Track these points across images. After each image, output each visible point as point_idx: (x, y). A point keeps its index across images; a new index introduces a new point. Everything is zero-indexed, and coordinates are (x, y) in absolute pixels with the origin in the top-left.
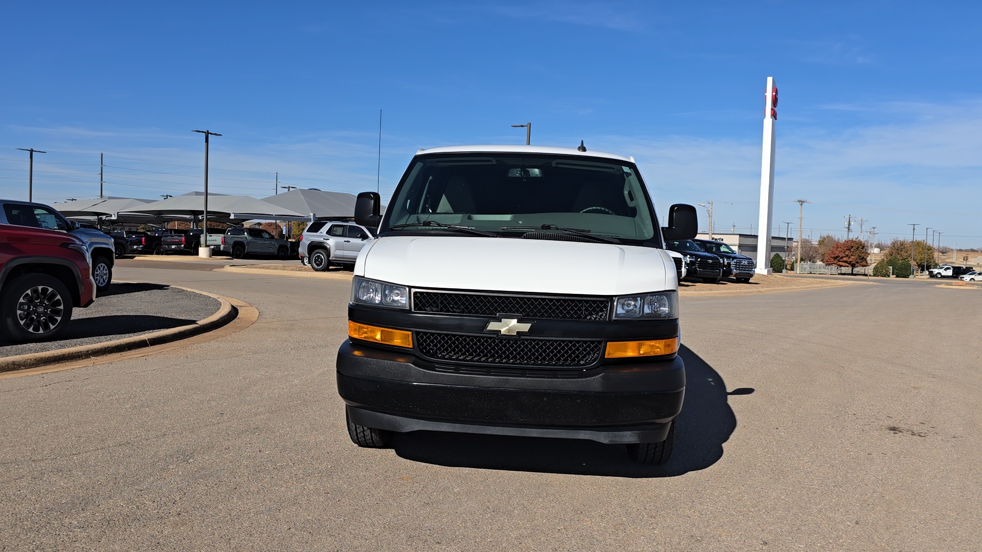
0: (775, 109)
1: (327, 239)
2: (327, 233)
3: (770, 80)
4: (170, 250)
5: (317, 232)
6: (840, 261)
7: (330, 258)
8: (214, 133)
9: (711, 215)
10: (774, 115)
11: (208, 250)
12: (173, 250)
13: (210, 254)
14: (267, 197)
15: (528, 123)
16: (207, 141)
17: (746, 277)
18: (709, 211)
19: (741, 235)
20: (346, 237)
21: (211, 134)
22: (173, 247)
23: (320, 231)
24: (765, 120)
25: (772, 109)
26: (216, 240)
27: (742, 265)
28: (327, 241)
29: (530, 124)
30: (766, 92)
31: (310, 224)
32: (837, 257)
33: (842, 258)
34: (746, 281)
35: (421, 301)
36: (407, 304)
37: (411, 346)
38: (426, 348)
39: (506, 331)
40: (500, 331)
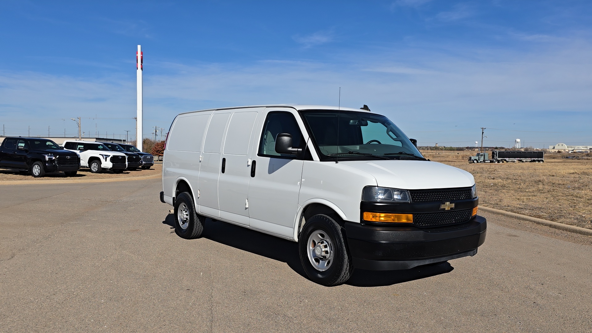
3: (139, 47)
6: (160, 153)
9: (79, 125)
10: (142, 69)
17: (148, 166)
18: (78, 123)
19: (97, 139)
24: (138, 70)
25: (141, 65)
27: (147, 159)
30: (137, 54)
32: (158, 151)
33: (161, 151)
34: (148, 168)
35: (413, 197)
36: (408, 199)
37: (412, 222)
38: (417, 222)
39: (447, 208)
40: (445, 209)
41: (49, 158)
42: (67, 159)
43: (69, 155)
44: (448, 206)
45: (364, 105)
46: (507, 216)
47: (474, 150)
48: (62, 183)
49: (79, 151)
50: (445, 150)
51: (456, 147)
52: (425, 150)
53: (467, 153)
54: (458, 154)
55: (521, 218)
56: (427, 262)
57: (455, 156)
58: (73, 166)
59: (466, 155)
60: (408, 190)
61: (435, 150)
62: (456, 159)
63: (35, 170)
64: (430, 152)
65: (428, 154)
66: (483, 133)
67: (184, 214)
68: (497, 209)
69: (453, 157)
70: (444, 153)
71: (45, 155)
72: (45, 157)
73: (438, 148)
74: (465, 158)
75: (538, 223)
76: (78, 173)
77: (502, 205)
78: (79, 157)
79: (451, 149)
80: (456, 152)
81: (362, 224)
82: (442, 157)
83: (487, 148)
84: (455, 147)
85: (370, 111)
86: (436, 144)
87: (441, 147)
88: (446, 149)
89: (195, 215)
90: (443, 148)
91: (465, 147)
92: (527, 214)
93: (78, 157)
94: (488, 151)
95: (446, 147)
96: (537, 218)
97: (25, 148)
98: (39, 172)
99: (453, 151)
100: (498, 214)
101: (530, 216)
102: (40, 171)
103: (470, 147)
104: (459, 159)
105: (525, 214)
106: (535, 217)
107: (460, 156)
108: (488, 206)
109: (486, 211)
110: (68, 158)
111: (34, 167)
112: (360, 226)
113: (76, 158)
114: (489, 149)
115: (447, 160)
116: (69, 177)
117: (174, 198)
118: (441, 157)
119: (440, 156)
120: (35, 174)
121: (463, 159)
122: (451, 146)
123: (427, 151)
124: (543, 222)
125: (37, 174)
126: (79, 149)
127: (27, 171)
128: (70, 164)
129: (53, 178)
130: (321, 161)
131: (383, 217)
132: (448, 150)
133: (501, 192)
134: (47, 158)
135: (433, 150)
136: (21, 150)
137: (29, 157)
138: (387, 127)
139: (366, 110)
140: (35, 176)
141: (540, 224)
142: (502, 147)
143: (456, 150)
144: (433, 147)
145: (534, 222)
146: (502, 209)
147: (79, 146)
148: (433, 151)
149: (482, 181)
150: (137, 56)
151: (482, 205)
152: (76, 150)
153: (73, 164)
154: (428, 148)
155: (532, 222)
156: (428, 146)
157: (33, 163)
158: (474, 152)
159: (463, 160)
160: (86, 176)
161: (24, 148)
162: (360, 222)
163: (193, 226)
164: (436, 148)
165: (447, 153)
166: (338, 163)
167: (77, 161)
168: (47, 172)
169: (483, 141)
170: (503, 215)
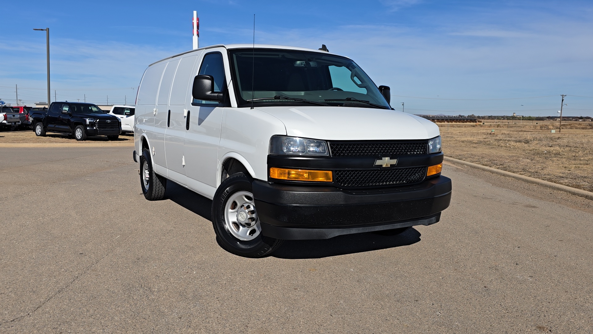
0: (198, 30)
3: (195, 13)
10: (198, 35)
15: (47, 28)
24: (193, 37)
25: (197, 31)
29: (49, 29)
30: (193, 20)
35: (335, 150)
36: (326, 152)
37: (331, 181)
38: (340, 181)
39: (385, 165)
40: (382, 165)
41: (89, 122)
42: (107, 123)
43: (109, 119)
44: (386, 162)
45: (323, 45)
46: (542, 185)
47: (556, 120)
48: (101, 146)
49: (126, 116)
50: (522, 120)
51: (536, 117)
52: (500, 120)
53: (548, 123)
54: (537, 123)
55: (556, 188)
56: (354, 231)
57: (533, 126)
58: (113, 130)
59: (546, 125)
60: (327, 141)
61: (512, 120)
62: (534, 129)
63: (78, 133)
64: (506, 122)
65: (503, 123)
66: (563, 100)
67: (146, 173)
68: (533, 177)
69: (531, 127)
70: (521, 123)
71: (86, 119)
72: (85, 121)
73: (516, 117)
74: (544, 128)
75: (574, 194)
76: (120, 137)
77: (542, 174)
78: (120, 121)
79: (530, 119)
80: (535, 122)
81: (270, 183)
82: (519, 126)
83: (571, 118)
84: (534, 117)
85: (328, 51)
86: (514, 113)
87: (518, 117)
88: (524, 118)
89: (154, 175)
90: (521, 118)
91: (546, 116)
92: (564, 183)
93: (118, 121)
94: (571, 120)
95: (525, 116)
96: (575, 188)
97: (69, 112)
98: (81, 136)
99: (532, 121)
100: (533, 182)
101: (568, 185)
102: (81, 134)
103: (551, 116)
104: (537, 129)
105: (563, 183)
106: (572, 187)
107: (538, 126)
108: (524, 174)
109: (520, 180)
110: (108, 121)
111: (77, 131)
112: (268, 186)
113: (117, 122)
114: (572, 119)
115: (523, 130)
116: (110, 140)
117: (140, 156)
118: (517, 126)
119: (515, 126)
120: (78, 138)
121: (541, 129)
122: (530, 116)
123: (502, 121)
124: (579, 193)
125: (79, 137)
126: (126, 114)
127: (70, 135)
128: (111, 128)
129: (93, 141)
130: (238, 107)
131: (294, 174)
132: (526, 120)
133: (551, 160)
134: (88, 121)
135: (510, 119)
136: (65, 114)
137: (72, 120)
138: (351, 71)
139: (323, 50)
140: (78, 140)
141: (576, 195)
142: (588, 117)
143: (536, 120)
144: (510, 117)
145: (570, 192)
146: (539, 178)
147: (126, 111)
148: (509, 121)
149: (535, 149)
150: (193, 22)
151: (518, 173)
152: (123, 115)
153: (114, 128)
154: (505, 117)
155: (566, 192)
156: (504, 116)
157: (76, 127)
158: (555, 121)
159: (541, 131)
160: (129, 140)
161: (67, 112)
162: (267, 181)
163: (153, 187)
164: (513, 118)
165: (525, 123)
166: (253, 108)
167: (118, 125)
168: (88, 136)
169: (562, 109)
170: (538, 183)
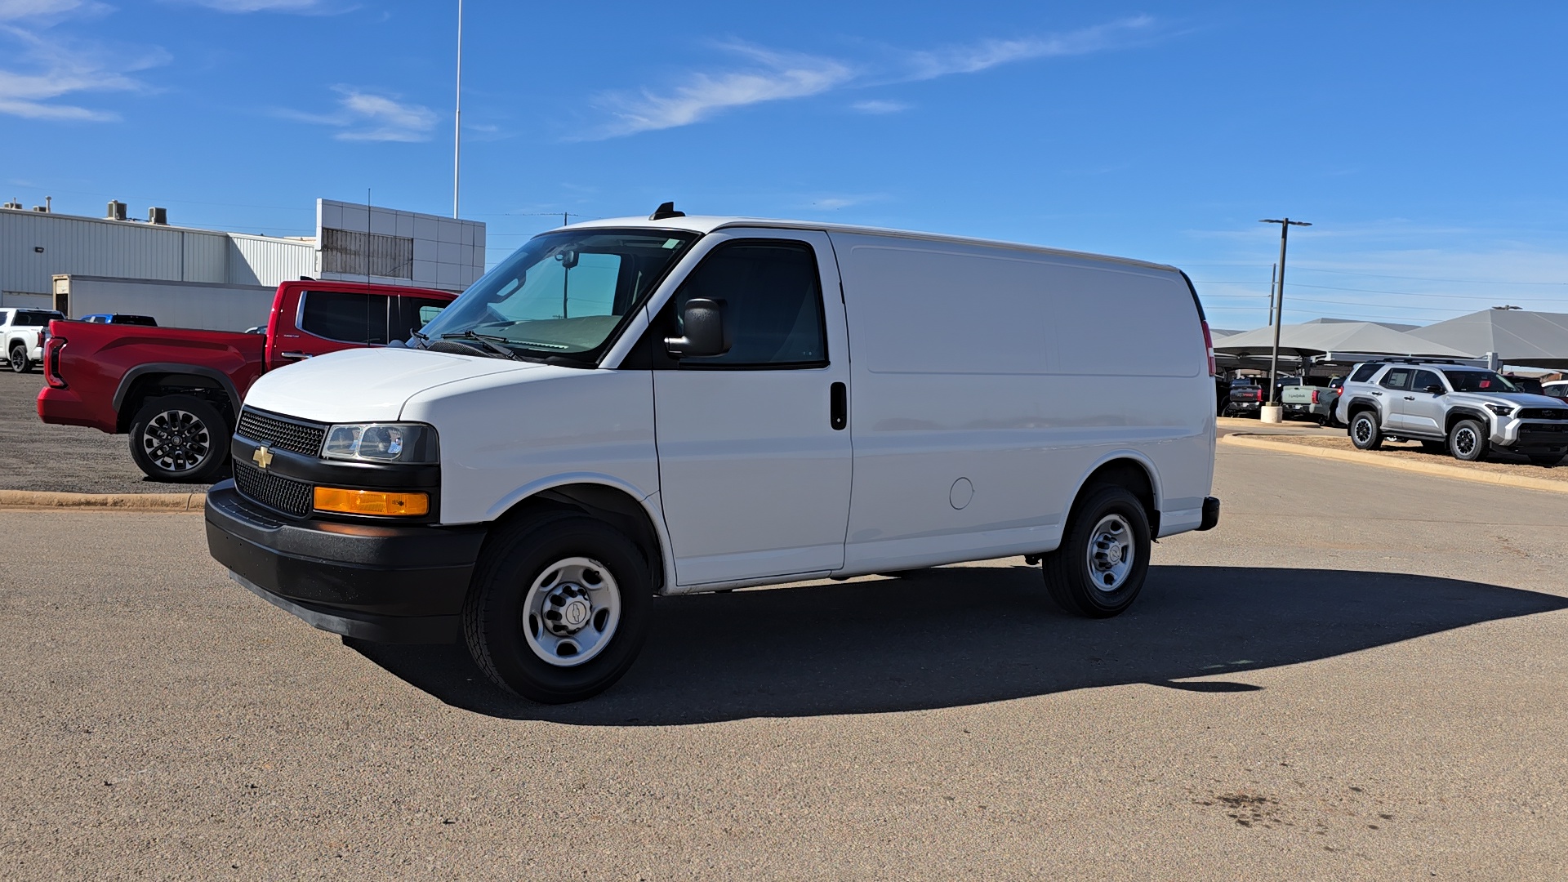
1: (1378, 394)
2: (1381, 383)
4: (1240, 411)
5: (1365, 381)
7: (1381, 428)
8: (1297, 221)
11: (1275, 411)
12: (1244, 410)
13: (1278, 417)
14: (1434, 323)
16: (1284, 235)
20: (1409, 390)
21: (1293, 223)
22: (1245, 405)
23: (1371, 379)
26: (1304, 396)
28: (1378, 398)
31: (1357, 367)
39: (261, 463)
40: (258, 462)
44: (262, 456)
